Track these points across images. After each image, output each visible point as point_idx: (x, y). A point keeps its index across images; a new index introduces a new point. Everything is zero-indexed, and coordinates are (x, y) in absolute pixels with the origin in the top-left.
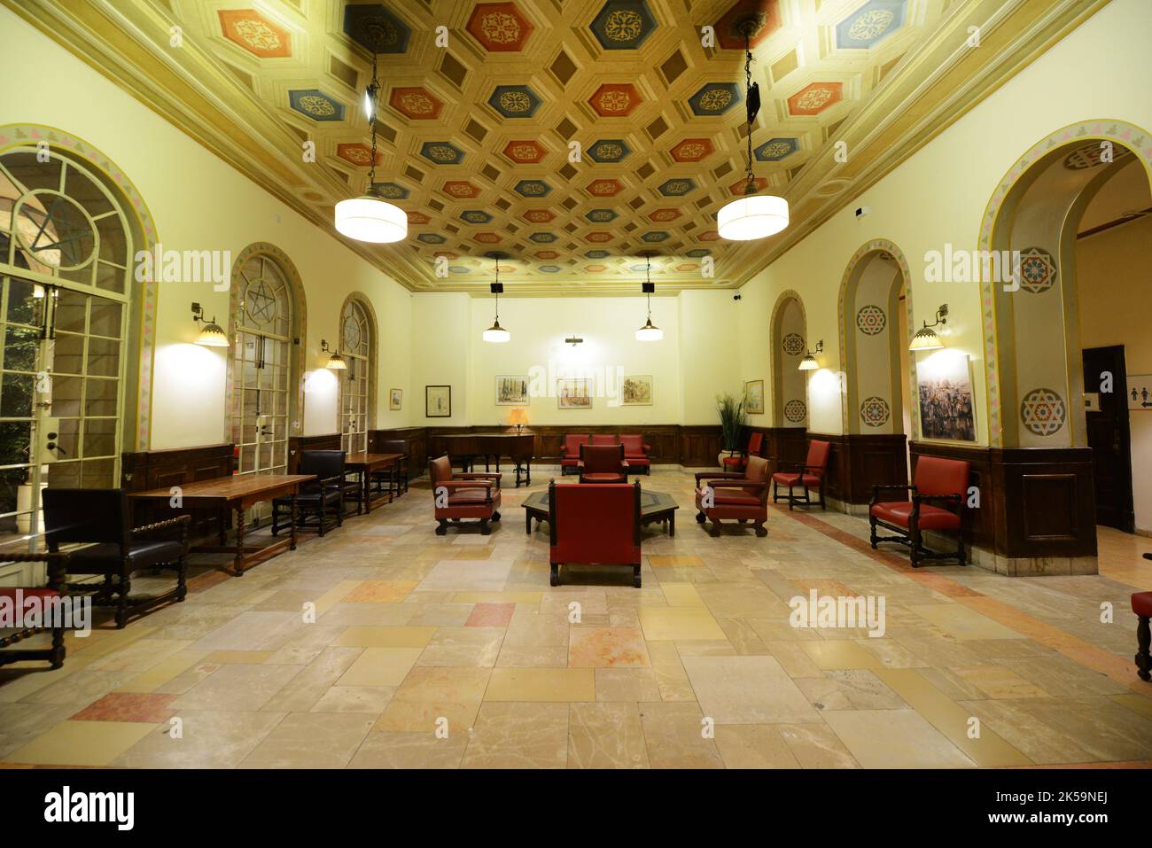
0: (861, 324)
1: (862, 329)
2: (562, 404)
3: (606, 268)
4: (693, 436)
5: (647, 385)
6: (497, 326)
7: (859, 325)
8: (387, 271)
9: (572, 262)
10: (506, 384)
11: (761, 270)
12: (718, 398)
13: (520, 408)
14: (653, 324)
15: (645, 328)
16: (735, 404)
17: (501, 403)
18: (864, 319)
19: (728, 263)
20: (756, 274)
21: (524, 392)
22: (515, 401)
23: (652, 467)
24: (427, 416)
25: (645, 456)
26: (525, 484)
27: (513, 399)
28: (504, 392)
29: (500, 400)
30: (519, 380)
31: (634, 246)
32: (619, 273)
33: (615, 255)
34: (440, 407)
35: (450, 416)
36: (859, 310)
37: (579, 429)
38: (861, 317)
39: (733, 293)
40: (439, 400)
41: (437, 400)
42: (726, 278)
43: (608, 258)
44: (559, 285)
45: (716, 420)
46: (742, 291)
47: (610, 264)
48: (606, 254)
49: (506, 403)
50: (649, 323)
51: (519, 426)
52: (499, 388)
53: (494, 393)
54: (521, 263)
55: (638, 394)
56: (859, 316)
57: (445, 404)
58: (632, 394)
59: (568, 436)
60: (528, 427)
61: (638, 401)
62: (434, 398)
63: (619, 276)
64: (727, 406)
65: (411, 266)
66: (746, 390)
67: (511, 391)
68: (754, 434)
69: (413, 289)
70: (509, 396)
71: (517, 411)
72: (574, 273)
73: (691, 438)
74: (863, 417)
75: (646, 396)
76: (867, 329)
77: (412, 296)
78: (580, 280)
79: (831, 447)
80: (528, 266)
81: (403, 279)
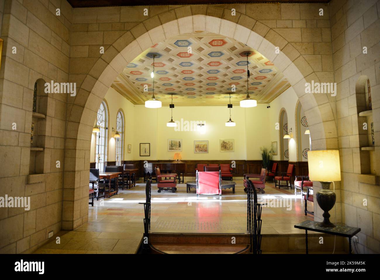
0: (303, 123)
1: (303, 125)
2: (196, 151)
3: (213, 97)
4: (250, 165)
5: (232, 143)
6: (172, 121)
7: (302, 123)
8: (128, 98)
9: (201, 95)
10: (172, 143)
11: (276, 98)
12: (261, 149)
13: (178, 153)
14: (232, 120)
15: (229, 122)
16: (268, 151)
17: (170, 151)
18: (303, 121)
19: (262, 95)
20: (274, 99)
21: (180, 146)
22: (176, 150)
23: (234, 178)
24: (140, 156)
25: (230, 173)
26: (182, 182)
27: (175, 149)
28: (171, 146)
29: (170, 149)
30: (178, 141)
31: (224, 91)
32: (219, 98)
33: (217, 94)
34: (145, 152)
35: (150, 156)
36: (302, 118)
37: (203, 162)
38: (303, 120)
39: (267, 105)
40: (145, 149)
41: (144, 149)
42: (263, 100)
43: (214, 94)
44: (195, 102)
45: (260, 158)
46: (271, 104)
47: (215, 96)
48: (214, 93)
49: (172, 151)
50: (230, 120)
51: (178, 160)
52: (170, 144)
53: (167, 146)
54: (181, 96)
55: (228, 147)
56: (302, 120)
57: (148, 151)
58: (225, 147)
59: (198, 165)
60: (182, 161)
61: (228, 150)
62: (143, 148)
63: (219, 99)
64: (264, 152)
65: (139, 97)
66: (272, 146)
67: (174, 146)
68: (274, 163)
69: (135, 103)
70: (174, 148)
71: (177, 154)
72: (201, 99)
73: (250, 166)
74: (303, 156)
75: (231, 148)
76: (305, 125)
77: (134, 106)
78: (203, 101)
79: (294, 166)
80: (184, 97)
81: (133, 101)
